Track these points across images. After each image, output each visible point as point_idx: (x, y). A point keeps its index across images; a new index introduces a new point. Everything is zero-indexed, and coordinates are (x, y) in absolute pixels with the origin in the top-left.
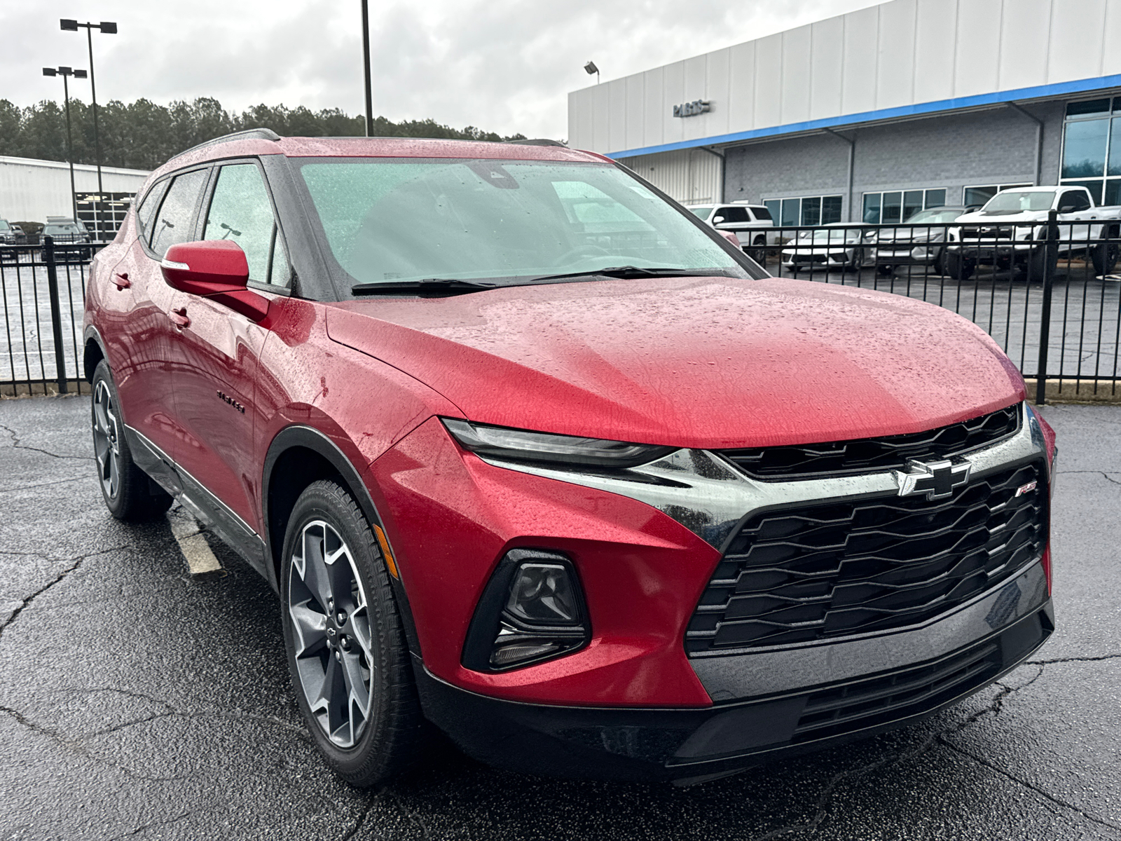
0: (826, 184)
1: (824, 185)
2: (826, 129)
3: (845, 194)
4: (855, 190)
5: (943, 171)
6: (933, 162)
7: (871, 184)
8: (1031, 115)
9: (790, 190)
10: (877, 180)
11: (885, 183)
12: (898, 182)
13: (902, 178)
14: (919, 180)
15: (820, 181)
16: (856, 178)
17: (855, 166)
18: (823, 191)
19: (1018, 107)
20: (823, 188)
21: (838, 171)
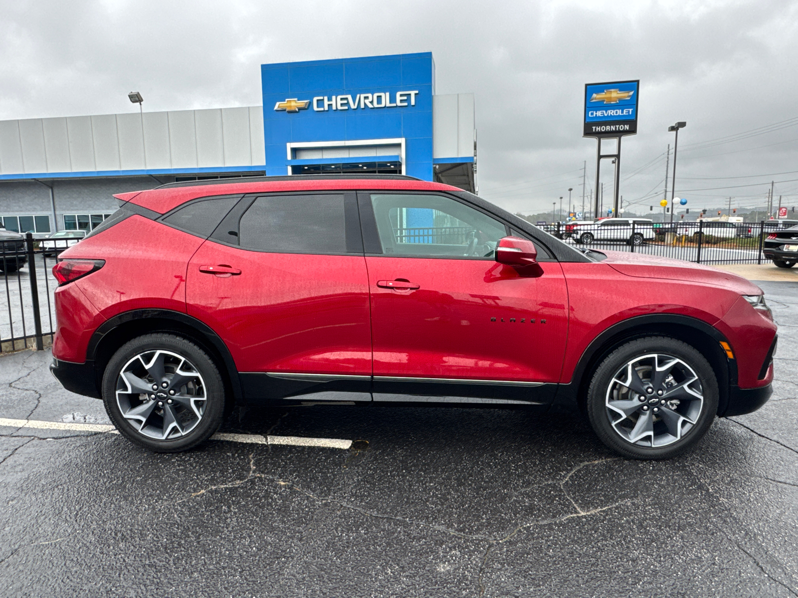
0: (35, 209)
1: (35, 210)
2: (35, 179)
3: (51, 215)
4: (57, 213)
5: (113, 205)
6: (106, 200)
7: (68, 210)
8: (159, 181)
9: (9, 212)
10: (72, 208)
11: (78, 210)
12: (86, 210)
13: (89, 208)
14: (99, 209)
15: (31, 207)
16: (57, 207)
17: (55, 200)
18: (34, 213)
19: (154, 177)
20: (33, 211)
21: (43, 202)
